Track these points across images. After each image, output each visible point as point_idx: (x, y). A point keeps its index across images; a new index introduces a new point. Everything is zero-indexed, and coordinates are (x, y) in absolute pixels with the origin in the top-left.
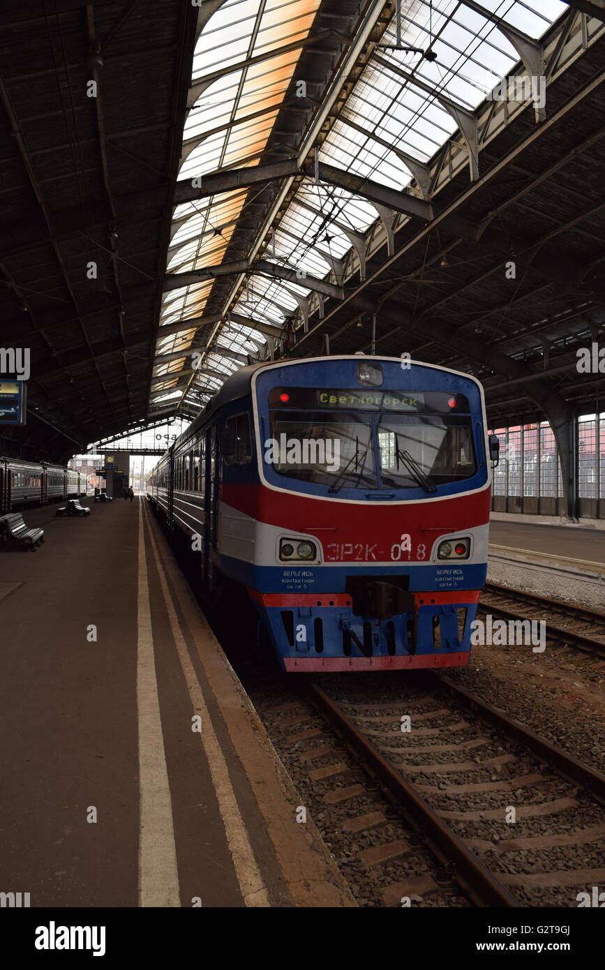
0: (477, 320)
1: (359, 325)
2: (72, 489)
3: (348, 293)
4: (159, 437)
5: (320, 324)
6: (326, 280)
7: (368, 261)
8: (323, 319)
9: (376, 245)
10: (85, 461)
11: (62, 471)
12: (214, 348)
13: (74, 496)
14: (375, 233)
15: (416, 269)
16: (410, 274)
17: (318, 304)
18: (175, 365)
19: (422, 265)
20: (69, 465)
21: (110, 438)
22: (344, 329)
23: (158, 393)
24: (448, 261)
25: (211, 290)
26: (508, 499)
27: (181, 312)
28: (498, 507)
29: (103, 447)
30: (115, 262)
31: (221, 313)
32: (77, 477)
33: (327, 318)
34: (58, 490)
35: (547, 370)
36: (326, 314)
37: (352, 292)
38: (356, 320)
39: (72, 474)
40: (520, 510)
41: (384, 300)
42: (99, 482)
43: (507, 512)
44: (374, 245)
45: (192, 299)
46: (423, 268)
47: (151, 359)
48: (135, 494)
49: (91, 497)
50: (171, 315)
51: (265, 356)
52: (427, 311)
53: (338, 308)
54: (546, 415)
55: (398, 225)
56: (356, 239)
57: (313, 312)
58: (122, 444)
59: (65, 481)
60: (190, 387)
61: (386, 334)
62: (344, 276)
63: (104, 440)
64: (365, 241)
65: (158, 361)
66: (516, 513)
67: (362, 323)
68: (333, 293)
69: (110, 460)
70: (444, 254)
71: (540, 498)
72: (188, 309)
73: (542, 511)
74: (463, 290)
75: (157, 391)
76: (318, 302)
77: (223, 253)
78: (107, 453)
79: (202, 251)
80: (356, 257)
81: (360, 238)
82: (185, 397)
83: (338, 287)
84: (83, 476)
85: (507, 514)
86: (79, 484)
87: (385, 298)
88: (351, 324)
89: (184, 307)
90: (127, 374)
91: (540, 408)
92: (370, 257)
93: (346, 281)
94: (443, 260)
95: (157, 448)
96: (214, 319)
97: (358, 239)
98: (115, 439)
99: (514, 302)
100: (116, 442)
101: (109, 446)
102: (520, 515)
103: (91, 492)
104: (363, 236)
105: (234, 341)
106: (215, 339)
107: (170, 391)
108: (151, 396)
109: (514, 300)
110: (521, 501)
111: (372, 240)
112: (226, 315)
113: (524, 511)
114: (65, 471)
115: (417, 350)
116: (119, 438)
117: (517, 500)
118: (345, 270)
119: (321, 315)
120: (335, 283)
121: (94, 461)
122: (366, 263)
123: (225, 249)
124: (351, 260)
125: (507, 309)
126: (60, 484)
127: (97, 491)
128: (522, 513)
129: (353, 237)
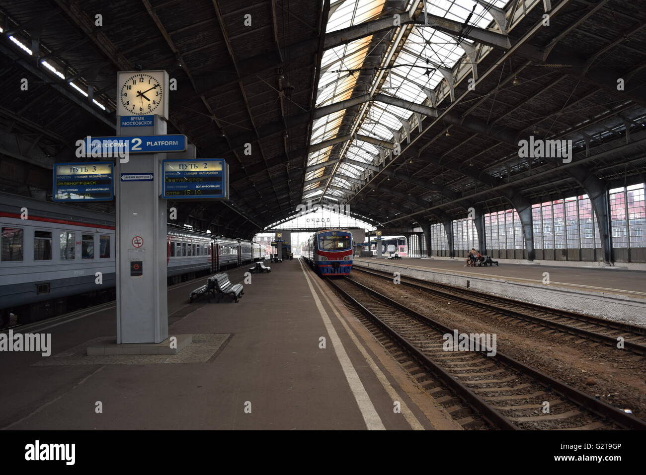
0: (535, 124)
1: (447, 135)
2: (257, 255)
3: (440, 112)
4: (308, 220)
5: (419, 136)
6: (423, 104)
7: (456, 87)
8: (421, 133)
9: (461, 75)
10: (262, 238)
11: (250, 244)
12: (345, 160)
13: (258, 260)
14: (461, 67)
15: (491, 90)
16: (487, 94)
17: (417, 122)
18: (318, 173)
19: (497, 86)
20: (253, 240)
21: (278, 222)
22: (434, 139)
23: (308, 192)
24: (518, 80)
25: (342, 121)
26: (555, 251)
27: (322, 137)
28: (547, 257)
29: (274, 228)
30: (281, 99)
31: (350, 134)
32: (259, 248)
33: (424, 132)
34: (247, 256)
35: (588, 157)
36: (423, 129)
37: (443, 111)
38: (444, 132)
39: (256, 246)
40: (565, 258)
41: (465, 116)
42: (272, 250)
43: (555, 260)
44: (460, 76)
45: (330, 126)
46: (497, 88)
47: (304, 169)
48: (294, 257)
49: (268, 260)
50: (316, 138)
51: (379, 162)
52: (497, 121)
53: (432, 124)
54: (585, 190)
55: (480, 58)
56: (446, 73)
57: (414, 129)
58: (286, 225)
59: (252, 250)
60: (328, 187)
61: (465, 140)
62: (437, 101)
63: (274, 224)
64: (452, 74)
65: (308, 170)
66: (562, 260)
67: (449, 133)
68: (430, 113)
69: (280, 236)
70: (515, 75)
71: (581, 249)
72: (328, 133)
73: (583, 259)
74: (526, 103)
75: (308, 191)
76: (417, 121)
77: (351, 93)
78: (277, 232)
79: (337, 92)
80: (446, 86)
81: (448, 71)
82: (325, 194)
83: (433, 109)
84: (263, 247)
85: (556, 261)
86: (260, 252)
87: (466, 114)
88: (440, 135)
89: (325, 133)
90: (288, 179)
91: (581, 185)
92: (457, 84)
93: (439, 104)
94: (514, 79)
95: (307, 227)
96: (346, 138)
97: (448, 73)
98: (281, 223)
99: (564, 109)
100: (282, 224)
101: (277, 227)
102: (566, 262)
103: (268, 257)
104: (451, 70)
105: (357, 155)
106: (345, 153)
107: (316, 190)
108: (304, 194)
109: (566, 106)
110: (565, 252)
111: (458, 72)
112: (353, 136)
113: (569, 259)
114: (252, 244)
115: (487, 150)
116: (284, 222)
117: (563, 251)
118: (437, 96)
119: (420, 130)
120: (431, 106)
121: (268, 237)
122: (454, 89)
123: (352, 90)
124: (442, 88)
125: (559, 114)
126: (248, 252)
127: (272, 256)
128: (567, 260)
129: (443, 71)
